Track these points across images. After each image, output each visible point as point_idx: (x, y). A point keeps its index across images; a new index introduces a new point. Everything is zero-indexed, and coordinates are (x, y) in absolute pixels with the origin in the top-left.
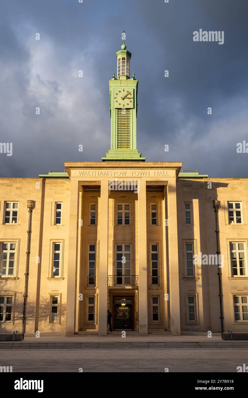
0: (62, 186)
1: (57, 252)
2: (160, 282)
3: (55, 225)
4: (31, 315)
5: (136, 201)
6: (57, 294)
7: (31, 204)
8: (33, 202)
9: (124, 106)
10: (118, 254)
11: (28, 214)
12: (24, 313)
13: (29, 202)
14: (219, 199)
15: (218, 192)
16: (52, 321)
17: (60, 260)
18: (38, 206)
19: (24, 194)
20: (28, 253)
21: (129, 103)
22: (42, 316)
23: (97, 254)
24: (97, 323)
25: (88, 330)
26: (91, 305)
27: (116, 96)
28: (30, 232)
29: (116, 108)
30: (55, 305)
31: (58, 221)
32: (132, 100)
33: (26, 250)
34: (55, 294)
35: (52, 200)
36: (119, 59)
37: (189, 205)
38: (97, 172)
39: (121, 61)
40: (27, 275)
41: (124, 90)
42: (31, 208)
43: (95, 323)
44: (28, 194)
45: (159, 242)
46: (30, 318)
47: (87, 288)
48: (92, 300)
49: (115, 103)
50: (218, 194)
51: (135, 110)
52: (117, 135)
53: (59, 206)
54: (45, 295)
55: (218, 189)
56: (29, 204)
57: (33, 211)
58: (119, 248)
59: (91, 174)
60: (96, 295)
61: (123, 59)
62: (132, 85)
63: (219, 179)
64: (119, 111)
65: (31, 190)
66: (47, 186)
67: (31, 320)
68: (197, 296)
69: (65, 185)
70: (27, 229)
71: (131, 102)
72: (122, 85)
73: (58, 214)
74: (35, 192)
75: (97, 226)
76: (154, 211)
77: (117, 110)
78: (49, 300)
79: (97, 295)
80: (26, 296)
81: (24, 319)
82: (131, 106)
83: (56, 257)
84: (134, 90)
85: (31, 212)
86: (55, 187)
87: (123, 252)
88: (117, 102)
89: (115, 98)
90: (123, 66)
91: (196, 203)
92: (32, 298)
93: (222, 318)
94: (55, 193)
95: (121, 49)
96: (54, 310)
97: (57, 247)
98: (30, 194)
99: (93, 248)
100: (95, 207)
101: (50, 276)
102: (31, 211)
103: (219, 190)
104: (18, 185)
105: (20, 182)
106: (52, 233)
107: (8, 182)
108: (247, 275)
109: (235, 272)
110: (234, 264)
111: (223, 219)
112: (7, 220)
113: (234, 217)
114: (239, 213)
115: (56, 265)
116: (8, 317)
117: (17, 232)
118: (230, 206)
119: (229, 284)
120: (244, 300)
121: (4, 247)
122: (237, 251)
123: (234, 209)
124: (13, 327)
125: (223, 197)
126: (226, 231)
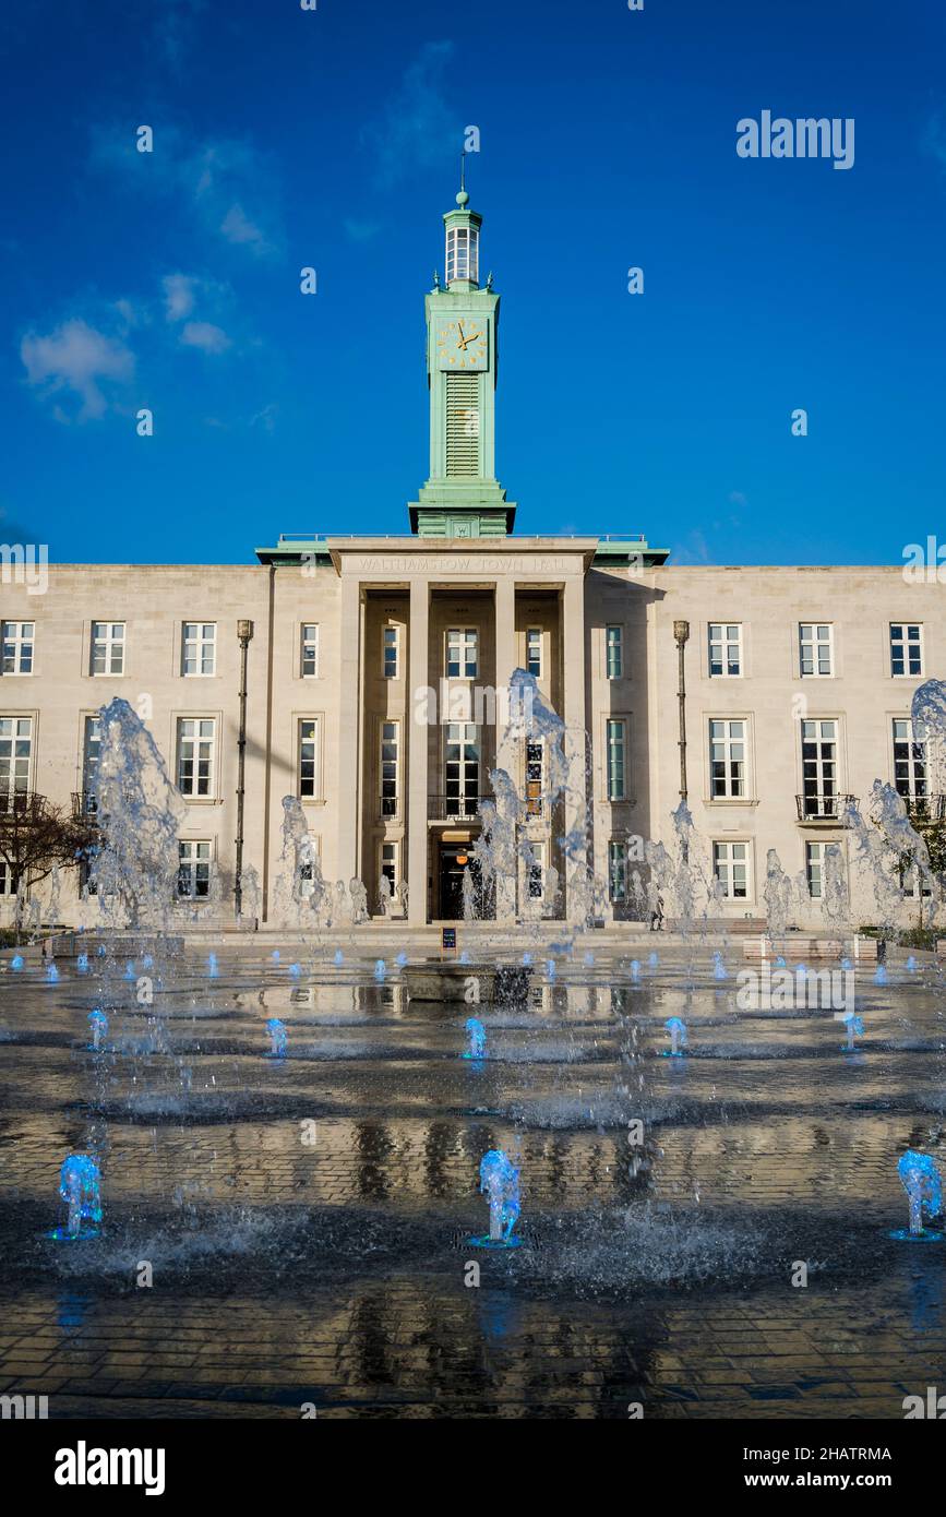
0: (318, 585)
1: (306, 741)
3: (302, 677)
7: (245, 628)
8: (250, 624)
10: (449, 747)
11: (240, 651)
13: (241, 624)
14: (687, 617)
17: (316, 761)
18: (260, 632)
19: (228, 604)
20: (242, 745)
21: (476, 357)
26: (388, 862)
27: (442, 338)
28: (244, 695)
31: (308, 668)
33: (237, 738)
35: (292, 619)
36: (451, 235)
37: (618, 632)
38: (402, 562)
39: (456, 238)
42: (246, 639)
44: (236, 604)
47: (380, 824)
48: (391, 851)
52: (445, 440)
53: (309, 633)
56: (241, 629)
57: (251, 644)
59: (388, 565)
61: (462, 233)
62: (484, 307)
64: (450, 376)
65: (243, 596)
66: (279, 586)
69: (323, 582)
70: (239, 689)
71: (481, 353)
72: (459, 307)
73: (308, 653)
74: (253, 599)
75: (399, 679)
76: (535, 645)
80: (240, 842)
83: (306, 750)
84: (489, 320)
85: (245, 646)
86: (302, 586)
87: (462, 741)
89: (441, 342)
90: (461, 253)
94: (301, 602)
95: (458, 207)
97: (306, 729)
98: (241, 604)
99: (392, 729)
102: (247, 646)
104: (214, 583)
105: (218, 576)
106: (295, 697)
107: (190, 574)
108: (746, 792)
109: (719, 788)
110: (718, 769)
111: (695, 664)
112: (190, 666)
113: (722, 660)
114: (733, 652)
115: (306, 770)
116: (202, 888)
117: (214, 695)
118: (714, 633)
119: (705, 817)
120: (737, 852)
121: (184, 726)
122: (725, 740)
123: (725, 642)
124: (213, 908)
125: (697, 611)
126: (703, 694)
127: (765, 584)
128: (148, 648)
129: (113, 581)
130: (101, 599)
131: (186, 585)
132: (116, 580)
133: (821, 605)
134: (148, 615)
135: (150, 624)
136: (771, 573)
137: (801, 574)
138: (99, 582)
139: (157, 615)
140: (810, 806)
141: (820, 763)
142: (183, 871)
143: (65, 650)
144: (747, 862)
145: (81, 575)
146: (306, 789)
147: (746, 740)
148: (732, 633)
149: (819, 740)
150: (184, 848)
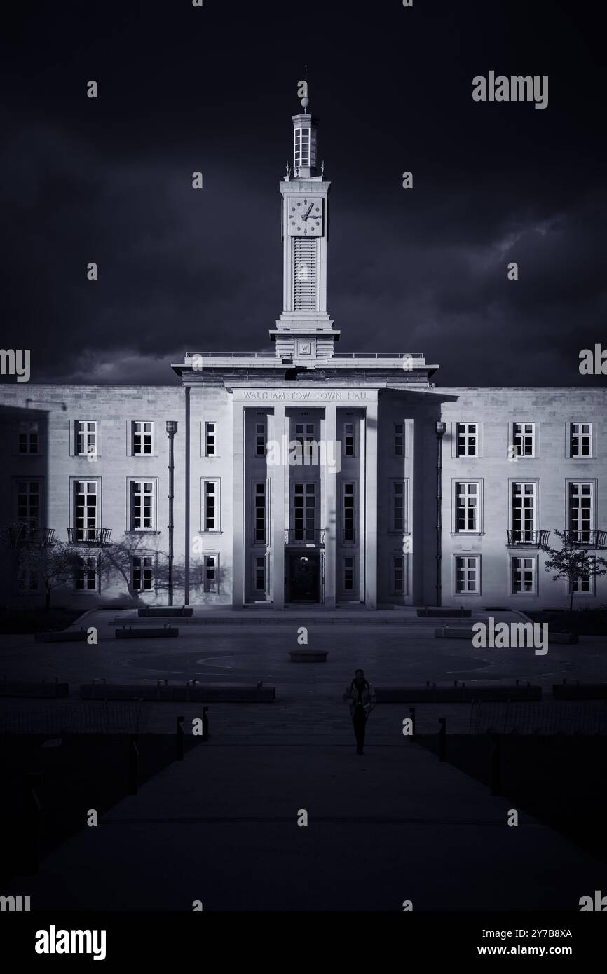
0: (215, 398)
1: (211, 495)
2: (356, 537)
3: (206, 456)
4: (177, 583)
5: (322, 421)
6: (214, 554)
7: (171, 427)
8: (175, 424)
9: (306, 231)
10: (296, 498)
11: (168, 441)
12: (170, 579)
13: (168, 422)
14: (443, 420)
15: (442, 408)
16: (207, 590)
17: (216, 507)
18: (181, 428)
19: (159, 411)
20: (171, 498)
21: (314, 227)
22: (192, 584)
23: (267, 498)
24: (269, 593)
25: (256, 602)
26: (260, 568)
27: (292, 213)
28: (171, 468)
29: (292, 237)
30: (211, 568)
32: (320, 220)
33: (168, 493)
34: (209, 553)
35: (201, 420)
36: (298, 131)
37: (400, 428)
38: (269, 394)
39: (301, 136)
40: (171, 527)
41: (306, 202)
42: (172, 432)
43: (266, 593)
44: (164, 411)
45: (356, 481)
46: (176, 586)
47: (255, 546)
48: (261, 561)
49: (291, 226)
50: (442, 412)
51: (324, 239)
52: (294, 286)
53: (210, 428)
54: (197, 556)
55: (442, 404)
56: (169, 427)
57: (175, 436)
58: (299, 489)
59: (261, 396)
60: (266, 554)
62: (320, 190)
63: (446, 389)
64: (297, 240)
65: (169, 405)
66: (192, 399)
67: (178, 589)
68: (405, 557)
69: (219, 396)
70: (168, 464)
71: (318, 224)
72: (303, 190)
73: (210, 440)
74: (175, 408)
75: (265, 457)
76: (350, 435)
77: (294, 238)
78: (202, 561)
79: (269, 555)
80: (171, 557)
81: (170, 588)
82: (318, 232)
83: (210, 501)
84: (323, 199)
85: (171, 437)
86: (205, 399)
87: (305, 495)
88: (294, 224)
89: (291, 217)
91: (409, 423)
92: (179, 560)
93: (439, 587)
94: (205, 409)
95: (302, 111)
96: (210, 574)
97: (210, 488)
98: (169, 411)
99: (261, 488)
100: (263, 429)
101: (203, 530)
103: (445, 406)
104: (151, 397)
105: (153, 392)
106: (202, 468)
107: (135, 391)
108: (477, 530)
109: (460, 525)
110: (460, 513)
111: (448, 449)
112: (136, 450)
113: (465, 446)
114: (472, 441)
115: (210, 512)
116: (148, 585)
117: (153, 467)
118: (461, 429)
119: (451, 542)
120: (471, 563)
121: (135, 487)
122: (465, 496)
123: (467, 435)
124: (154, 598)
125: (450, 415)
126: (452, 467)
127: (493, 399)
128: (110, 438)
129: (87, 395)
130: (80, 407)
131: (133, 398)
132: (90, 395)
133: (528, 412)
134: (111, 418)
135: (111, 423)
136: (497, 392)
137: (516, 392)
138: (78, 397)
139: (116, 418)
140: (516, 536)
141: (523, 509)
142: (136, 574)
143: (59, 439)
144: (477, 569)
145: (67, 392)
146: (210, 524)
147: (477, 496)
148: (472, 429)
149: (523, 495)
150: (136, 561)
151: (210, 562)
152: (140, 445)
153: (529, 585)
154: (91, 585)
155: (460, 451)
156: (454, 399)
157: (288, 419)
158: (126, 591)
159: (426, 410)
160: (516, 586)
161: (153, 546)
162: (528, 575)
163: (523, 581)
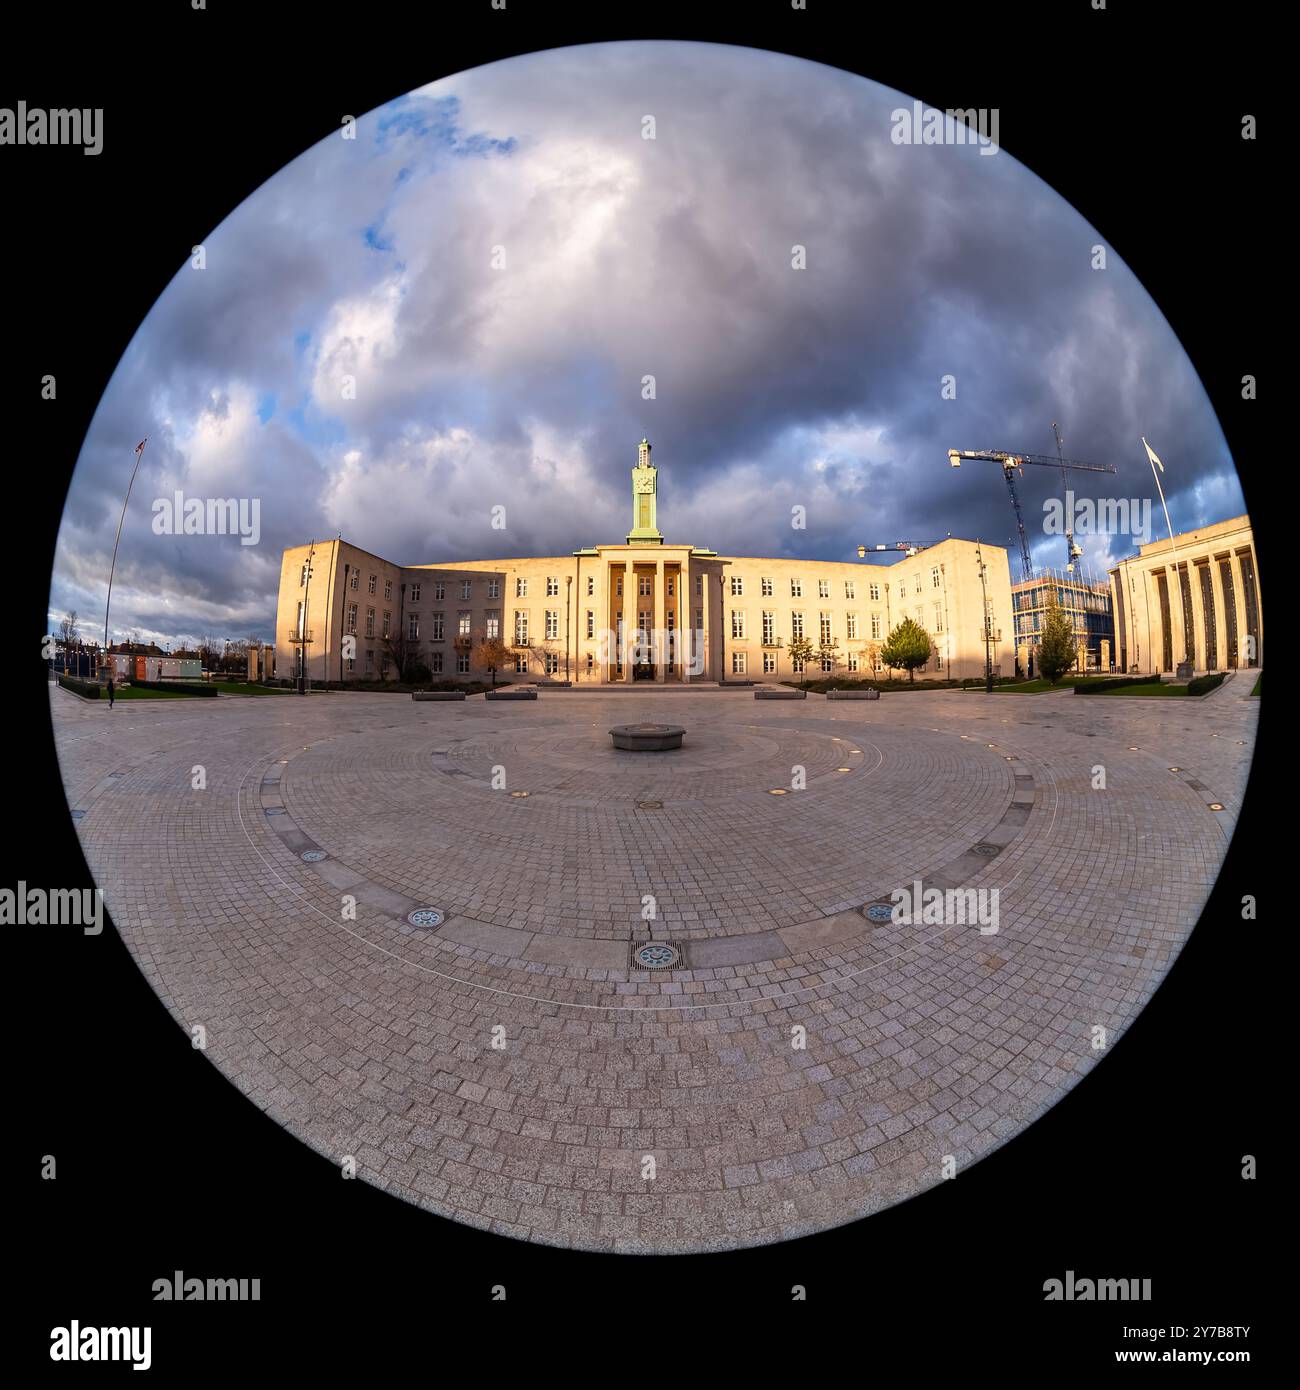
0: (594, 563)
1: (591, 618)
3: (588, 595)
4: (573, 668)
5: (655, 572)
6: (593, 653)
8: (571, 578)
11: (567, 587)
12: (567, 667)
13: (567, 577)
14: (724, 575)
16: (589, 673)
17: (594, 625)
18: (575, 581)
19: (563, 571)
20: (568, 619)
22: (581, 669)
25: (617, 680)
28: (568, 603)
30: (591, 660)
31: (591, 593)
33: (567, 617)
34: (590, 652)
35: (586, 576)
37: (700, 580)
38: (624, 552)
40: (568, 637)
42: (569, 582)
43: (623, 675)
44: (566, 570)
45: (675, 610)
46: (572, 671)
50: (724, 570)
53: (591, 580)
54: (583, 655)
56: (568, 580)
57: (571, 585)
58: (642, 614)
63: (725, 558)
65: (569, 567)
66: (581, 563)
69: (598, 561)
70: (566, 599)
71: (651, 488)
73: (591, 587)
74: (572, 569)
75: (623, 596)
76: (671, 584)
78: (586, 656)
80: (568, 654)
81: (567, 671)
83: (590, 622)
85: (569, 585)
86: (588, 563)
87: (645, 617)
91: (705, 577)
92: (572, 655)
93: (723, 670)
94: (588, 569)
96: (590, 664)
97: (590, 614)
98: (568, 570)
100: (621, 580)
101: (586, 638)
103: (725, 567)
104: (557, 564)
105: (560, 561)
106: (587, 603)
107: (550, 561)
108: (744, 637)
109: (735, 635)
110: (735, 628)
111: (727, 592)
112: (550, 593)
113: (736, 590)
114: (740, 587)
115: (590, 629)
116: (555, 670)
117: (557, 603)
118: (734, 581)
119: (731, 644)
120: (741, 657)
121: (548, 614)
122: (737, 618)
123: (737, 584)
124: (559, 677)
125: (728, 572)
126: (730, 602)
127: (751, 564)
128: (536, 587)
129: (525, 564)
130: (521, 570)
131: (550, 565)
132: (527, 563)
133: (769, 572)
134: (537, 576)
135: (535, 579)
136: (753, 560)
137: (763, 561)
138: (520, 565)
139: (539, 575)
140: (766, 641)
141: (768, 625)
142: (549, 665)
143: (510, 588)
144: (744, 660)
145: (514, 563)
146: (590, 635)
147: (744, 618)
148: (739, 581)
149: (768, 618)
150: (549, 656)
151: (590, 657)
152: (551, 590)
153: (772, 668)
154: (524, 670)
155: (734, 593)
156: (730, 563)
157: (635, 575)
158: (543, 673)
159: (714, 569)
160: (766, 668)
161: (558, 647)
162: (772, 663)
163: (769, 666)
